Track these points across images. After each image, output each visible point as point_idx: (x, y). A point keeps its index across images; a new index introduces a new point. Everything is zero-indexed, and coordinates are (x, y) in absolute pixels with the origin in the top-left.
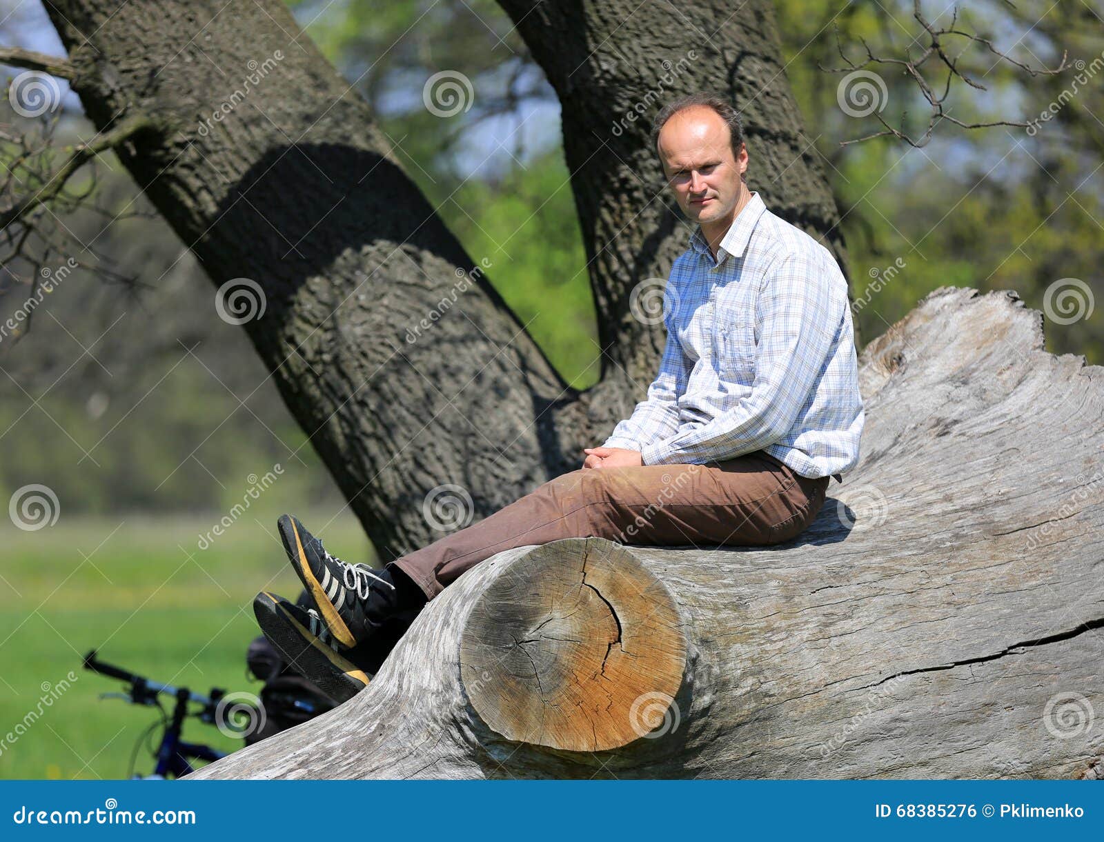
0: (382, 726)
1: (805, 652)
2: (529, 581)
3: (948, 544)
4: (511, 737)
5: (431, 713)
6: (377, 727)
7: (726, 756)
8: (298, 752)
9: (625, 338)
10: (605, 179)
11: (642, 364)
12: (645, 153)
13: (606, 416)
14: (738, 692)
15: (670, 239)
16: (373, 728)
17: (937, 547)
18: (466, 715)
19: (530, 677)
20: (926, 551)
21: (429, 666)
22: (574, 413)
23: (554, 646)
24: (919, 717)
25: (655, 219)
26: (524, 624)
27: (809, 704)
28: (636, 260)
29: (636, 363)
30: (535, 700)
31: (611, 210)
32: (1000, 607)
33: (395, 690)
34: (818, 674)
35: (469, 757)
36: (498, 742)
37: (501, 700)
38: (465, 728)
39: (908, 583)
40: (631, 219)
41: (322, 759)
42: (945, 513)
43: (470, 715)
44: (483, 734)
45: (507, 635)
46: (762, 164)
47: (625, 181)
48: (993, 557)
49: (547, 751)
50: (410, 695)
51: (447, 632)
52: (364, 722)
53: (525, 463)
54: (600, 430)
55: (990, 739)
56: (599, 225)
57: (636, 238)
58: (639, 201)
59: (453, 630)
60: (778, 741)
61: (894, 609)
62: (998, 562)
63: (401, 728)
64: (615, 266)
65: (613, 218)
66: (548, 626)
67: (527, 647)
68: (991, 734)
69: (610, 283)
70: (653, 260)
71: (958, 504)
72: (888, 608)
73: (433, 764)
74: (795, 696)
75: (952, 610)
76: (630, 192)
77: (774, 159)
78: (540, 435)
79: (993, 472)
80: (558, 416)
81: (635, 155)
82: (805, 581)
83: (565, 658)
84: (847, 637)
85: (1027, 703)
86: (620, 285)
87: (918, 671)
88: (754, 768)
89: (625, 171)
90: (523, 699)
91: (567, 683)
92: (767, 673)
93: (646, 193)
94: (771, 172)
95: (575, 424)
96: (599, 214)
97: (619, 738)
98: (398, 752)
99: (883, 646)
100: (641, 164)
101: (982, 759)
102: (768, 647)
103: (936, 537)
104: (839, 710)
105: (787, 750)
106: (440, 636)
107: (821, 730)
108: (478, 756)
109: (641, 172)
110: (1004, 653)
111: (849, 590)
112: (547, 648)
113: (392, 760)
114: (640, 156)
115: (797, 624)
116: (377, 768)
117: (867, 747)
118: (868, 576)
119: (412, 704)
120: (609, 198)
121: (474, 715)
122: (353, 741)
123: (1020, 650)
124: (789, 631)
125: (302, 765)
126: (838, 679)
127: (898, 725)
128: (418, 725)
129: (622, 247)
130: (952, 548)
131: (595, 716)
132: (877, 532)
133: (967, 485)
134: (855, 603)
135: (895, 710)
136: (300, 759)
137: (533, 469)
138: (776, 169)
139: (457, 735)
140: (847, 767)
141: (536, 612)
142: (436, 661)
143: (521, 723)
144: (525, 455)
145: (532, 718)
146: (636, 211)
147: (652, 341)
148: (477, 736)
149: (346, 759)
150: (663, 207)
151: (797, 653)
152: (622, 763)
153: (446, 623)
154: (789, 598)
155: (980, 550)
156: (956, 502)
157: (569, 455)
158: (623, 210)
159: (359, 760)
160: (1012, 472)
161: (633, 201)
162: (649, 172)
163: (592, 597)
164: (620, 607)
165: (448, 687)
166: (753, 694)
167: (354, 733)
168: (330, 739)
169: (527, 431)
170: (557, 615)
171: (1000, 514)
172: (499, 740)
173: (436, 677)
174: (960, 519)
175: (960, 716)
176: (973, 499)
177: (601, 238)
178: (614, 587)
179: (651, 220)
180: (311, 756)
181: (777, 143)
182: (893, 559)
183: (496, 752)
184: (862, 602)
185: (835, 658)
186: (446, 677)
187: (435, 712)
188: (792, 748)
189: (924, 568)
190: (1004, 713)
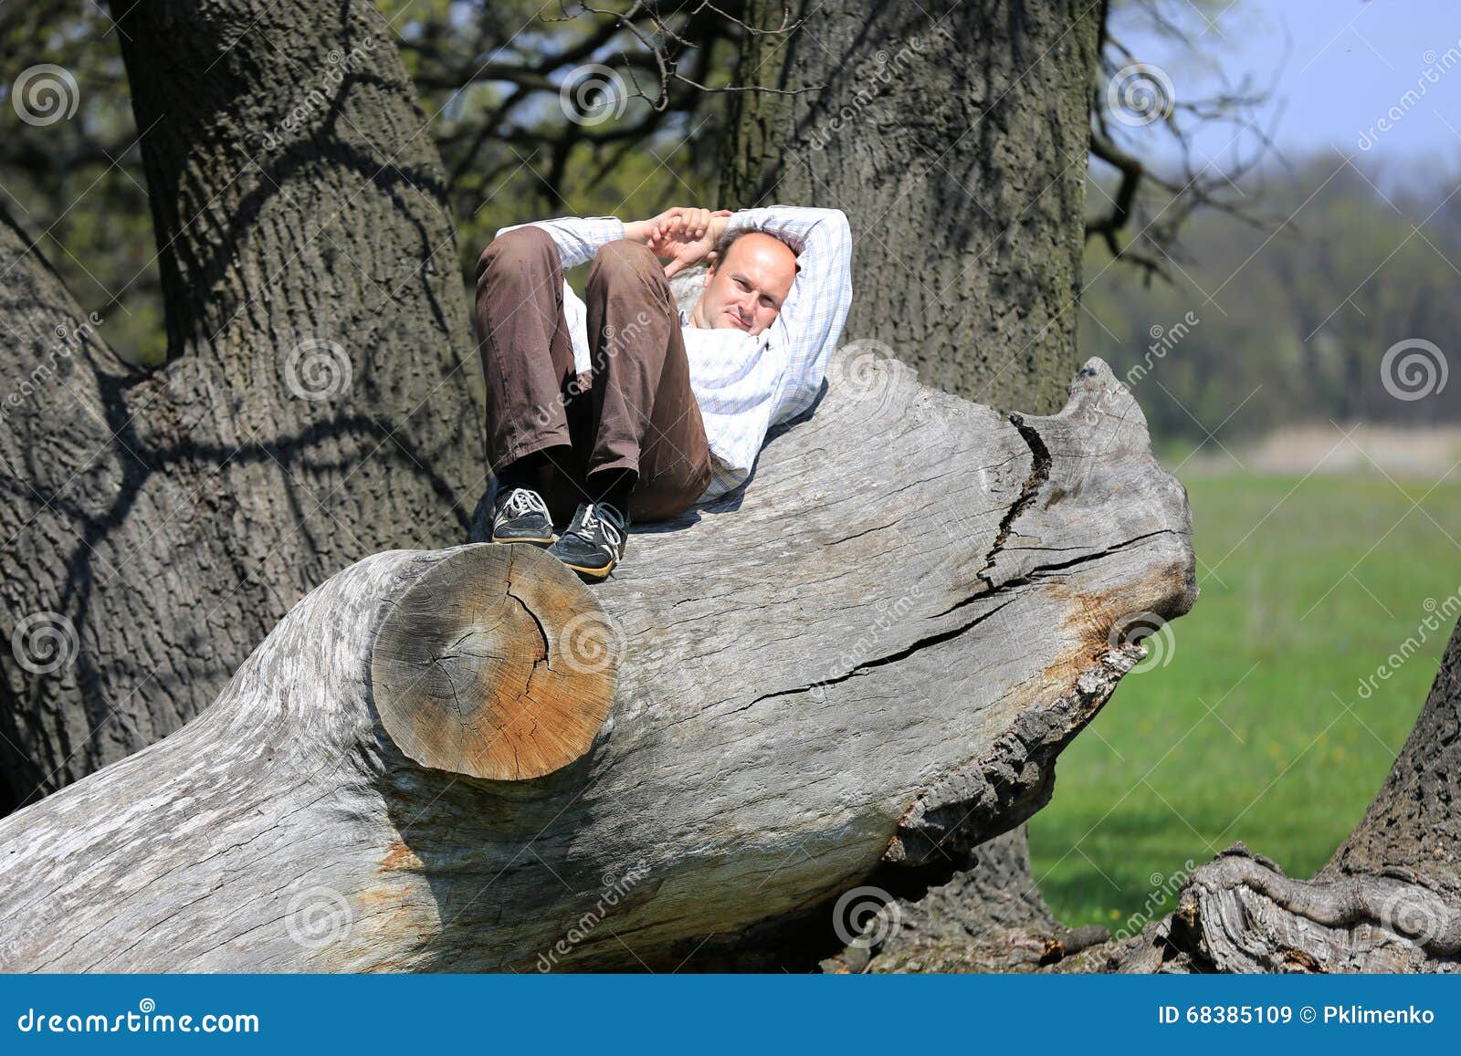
0: (269, 750)
1: (682, 672)
2: (447, 591)
3: (786, 554)
4: (426, 764)
5: (329, 735)
6: (264, 751)
7: (619, 786)
8: (179, 779)
9: (213, 309)
10: (198, 127)
11: (236, 339)
12: (249, 99)
13: (191, 397)
14: (631, 716)
15: (275, 198)
16: (259, 752)
17: (774, 557)
18: (373, 739)
19: (448, 697)
20: (767, 562)
21: (322, 683)
22: (149, 394)
23: (474, 663)
24: (782, 744)
25: (257, 175)
26: (442, 639)
27: (689, 731)
28: (230, 220)
29: (227, 338)
30: (452, 722)
31: (201, 163)
32: (840, 625)
33: (279, 710)
34: (695, 697)
35: (373, 785)
36: (407, 769)
37: (417, 724)
38: (371, 753)
39: (757, 595)
40: (226, 173)
41: (207, 787)
42: (771, 520)
43: (379, 738)
44: (392, 761)
45: (424, 649)
46: (377, 116)
47: (224, 129)
48: (829, 569)
49: (462, 780)
50: (301, 716)
51: (342, 647)
52: (247, 745)
53: (98, 450)
54: (185, 413)
55: (839, 769)
56: (184, 177)
57: (233, 195)
58: (239, 153)
59: (349, 644)
60: (662, 770)
61: (751, 625)
62: (834, 574)
63: (294, 751)
64: (203, 226)
65: (204, 173)
66: (469, 641)
67: (445, 664)
68: (840, 762)
69: (195, 246)
70: (253, 222)
71: (780, 509)
72: (747, 624)
73: (331, 793)
74: (678, 720)
75: (802, 627)
76: (227, 143)
77: (389, 112)
78: (110, 418)
79: (803, 474)
80: (128, 395)
81: (237, 100)
82: (664, 594)
83: (487, 676)
84: (716, 656)
85: (872, 729)
86: (209, 248)
87: (780, 693)
88: (639, 800)
89: (223, 119)
90: (440, 721)
91: (487, 704)
92: (653, 695)
93: (246, 143)
94: (387, 127)
95: (152, 406)
96: (186, 167)
97: (543, 765)
98: (292, 779)
99: (748, 666)
100: (243, 111)
101: (831, 789)
102: (649, 666)
103: (770, 546)
104: (713, 736)
105: (669, 780)
106: (333, 650)
107: (699, 757)
108: (384, 785)
109: (242, 120)
110: (851, 674)
111: (708, 603)
112: (466, 665)
113: (284, 788)
114: (243, 102)
115: (670, 641)
116: (271, 797)
117: (737, 776)
118: (720, 589)
119: (304, 726)
120: (200, 149)
121: (386, 739)
122: (238, 766)
123: (864, 670)
124: (666, 646)
125: (186, 792)
126: (712, 701)
127: (764, 752)
128: (313, 750)
129: (214, 205)
130: (791, 559)
131: (517, 741)
132: (712, 540)
133: (782, 488)
134: (715, 618)
135: (761, 736)
136: (184, 786)
137: (106, 454)
138: (390, 122)
139: (360, 761)
140: (718, 799)
141: (456, 625)
142: (332, 678)
143: (437, 747)
144: (96, 440)
145: (449, 743)
146: (234, 164)
147: (251, 313)
148: (385, 762)
149: (235, 786)
150: (267, 162)
151: (675, 673)
152: (533, 794)
153: (337, 636)
154: (655, 612)
155: (815, 559)
156: (778, 507)
157: (147, 440)
158: (217, 162)
159: (249, 787)
160: (823, 475)
161: (230, 153)
162: (252, 121)
163: (517, 610)
164: (548, 621)
165: (351, 707)
166: (645, 719)
167: (236, 757)
168: (210, 764)
169: (95, 412)
170: (479, 628)
171: (824, 520)
172: (412, 767)
173: (334, 696)
174: (787, 526)
175: (815, 744)
176: (792, 505)
177: (184, 193)
178: (541, 598)
179: (252, 176)
180: (195, 782)
181: (390, 94)
182: (740, 570)
183: (404, 780)
184: (722, 617)
185: (709, 679)
186: (349, 696)
187: (335, 735)
188: (674, 778)
189: (768, 580)
190: (853, 739)
